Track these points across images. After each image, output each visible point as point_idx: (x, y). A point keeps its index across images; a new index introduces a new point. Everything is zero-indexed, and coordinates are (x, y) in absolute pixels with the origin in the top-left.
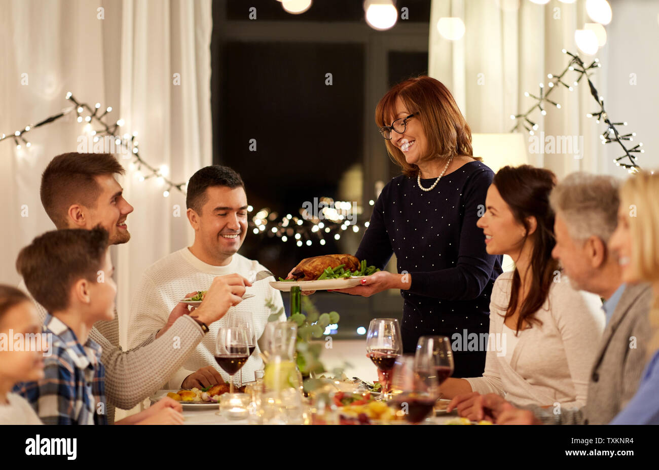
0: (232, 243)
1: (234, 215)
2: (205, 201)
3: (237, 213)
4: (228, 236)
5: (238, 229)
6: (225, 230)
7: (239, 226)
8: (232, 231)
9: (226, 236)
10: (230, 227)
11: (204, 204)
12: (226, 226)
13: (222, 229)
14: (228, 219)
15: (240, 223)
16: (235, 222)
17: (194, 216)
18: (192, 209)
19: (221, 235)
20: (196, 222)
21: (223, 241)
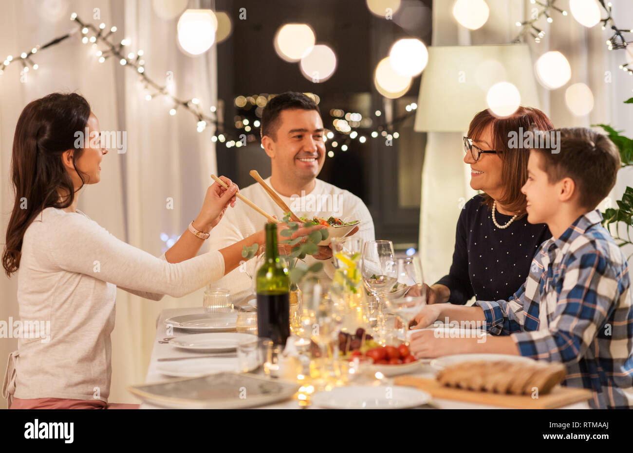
0: (309, 166)
1: (310, 137)
2: (280, 124)
3: (314, 137)
4: (305, 160)
5: (314, 151)
6: (302, 153)
7: (316, 148)
8: (309, 154)
9: (303, 160)
10: (306, 149)
11: (279, 128)
12: (301, 149)
13: (298, 153)
14: (304, 142)
15: (317, 146)
16: (311, 144)
17: (269, 144)
18: (267, 136)
19: (298, 159)
20: (272, 150)
21: (301, 164)
